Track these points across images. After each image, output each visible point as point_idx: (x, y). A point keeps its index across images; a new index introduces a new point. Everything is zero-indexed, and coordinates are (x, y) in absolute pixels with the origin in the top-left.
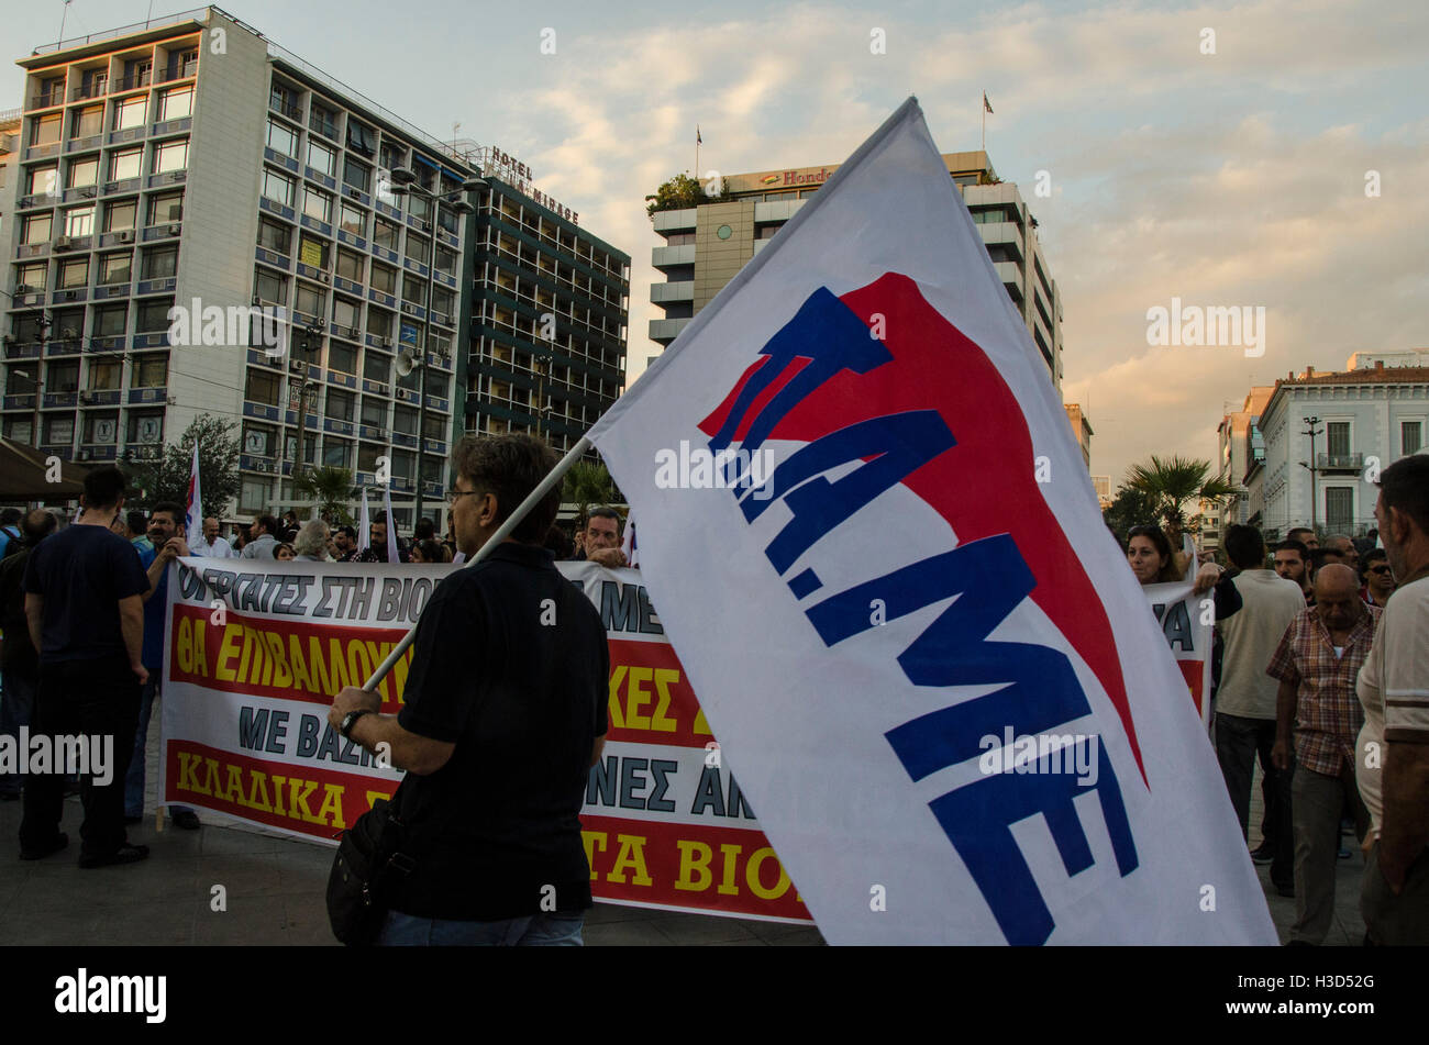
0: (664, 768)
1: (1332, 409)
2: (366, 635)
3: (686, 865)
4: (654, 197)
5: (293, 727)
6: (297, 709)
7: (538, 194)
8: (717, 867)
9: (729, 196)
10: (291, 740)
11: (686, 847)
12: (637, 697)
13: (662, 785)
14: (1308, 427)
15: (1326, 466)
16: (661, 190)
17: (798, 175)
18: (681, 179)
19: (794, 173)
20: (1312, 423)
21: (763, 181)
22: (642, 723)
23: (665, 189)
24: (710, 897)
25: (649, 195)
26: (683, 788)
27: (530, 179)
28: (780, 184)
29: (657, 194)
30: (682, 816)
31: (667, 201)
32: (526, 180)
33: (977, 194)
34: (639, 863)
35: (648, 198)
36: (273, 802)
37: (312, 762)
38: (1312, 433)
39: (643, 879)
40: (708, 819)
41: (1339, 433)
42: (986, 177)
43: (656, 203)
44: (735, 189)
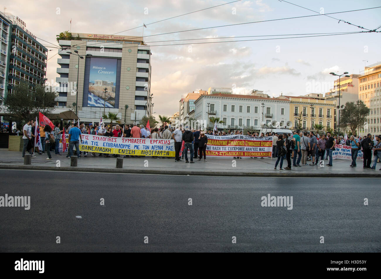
0: (244, 148)
1: (212, 101)
2: (221, 140)
3: (245, 154)
4: (59, 36)
5: (212, 148)
6: (212, 146)
7: (27, 31)
8: (247, 154)
9: (79, 38)
10: (212, 149)
11: (245, 153)
12: (242, 143)
13: (244, 149)
14: (208, 105)
15: (210, 113)
16: (60, 34)
17: (97, 36)
18: (67, 33)
19: (96, 35)
20: (209, 104)
21: (88, 36)
22: (242, 145)
23: (62, 34)
24: (247, 156)
25: (57, 35)
26: (245, 149)
27: (25, 26)
28: (93, 37)
29: (59, 35)
30: (245, 151)
31: (62, 37)
32: (24, 27)
33: (141, 47)
34: (243, 154)
35: (57, 36)
36: (210, 154)
37: (214, 150)
38: (209, 106)
39: (243, 155)
40: (247, 151)
41: (212, 106)
42: (142, 43)
43: (59, 37)
44: (80, 37)
